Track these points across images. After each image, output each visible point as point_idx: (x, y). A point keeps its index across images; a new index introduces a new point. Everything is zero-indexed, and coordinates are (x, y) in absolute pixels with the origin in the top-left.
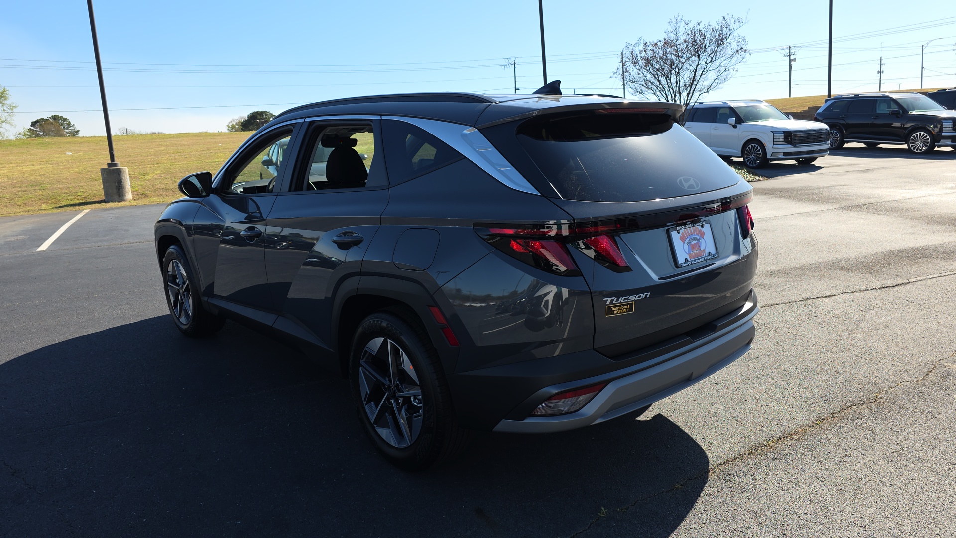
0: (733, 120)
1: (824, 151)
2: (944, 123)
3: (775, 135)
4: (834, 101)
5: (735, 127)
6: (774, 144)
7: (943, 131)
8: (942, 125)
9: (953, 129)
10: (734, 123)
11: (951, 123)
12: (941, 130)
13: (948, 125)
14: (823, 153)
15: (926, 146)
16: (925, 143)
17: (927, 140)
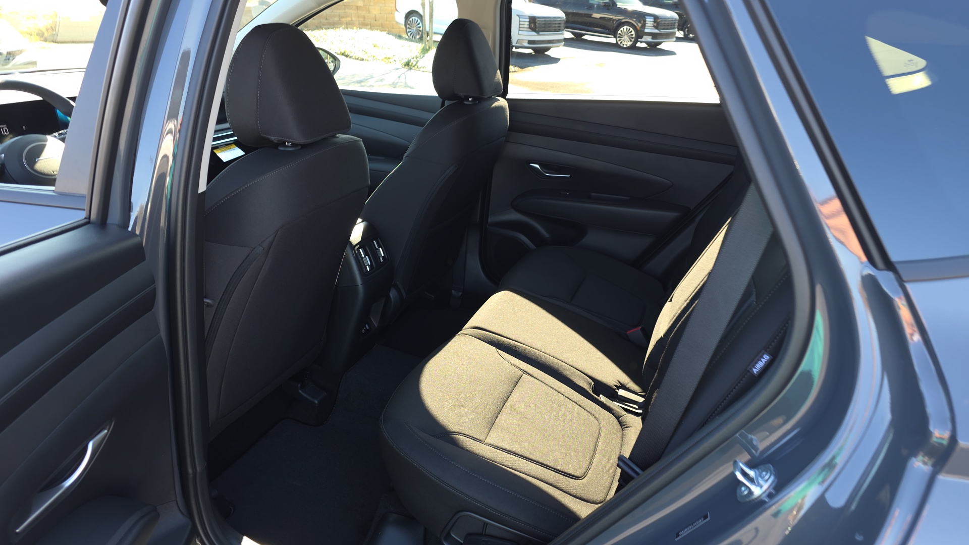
1: (559, 41)
2: (647, 20)
3: (521, 19)
6: (519, 30)
7: (646, 27)
8: (645, 21)
9: (654, 26)
11: (653, 20)
12: (644, 26)
13: (650, 21)
14: (558, 43)
15: (631, 41)
16: (630, 38)
17: (632, 35)
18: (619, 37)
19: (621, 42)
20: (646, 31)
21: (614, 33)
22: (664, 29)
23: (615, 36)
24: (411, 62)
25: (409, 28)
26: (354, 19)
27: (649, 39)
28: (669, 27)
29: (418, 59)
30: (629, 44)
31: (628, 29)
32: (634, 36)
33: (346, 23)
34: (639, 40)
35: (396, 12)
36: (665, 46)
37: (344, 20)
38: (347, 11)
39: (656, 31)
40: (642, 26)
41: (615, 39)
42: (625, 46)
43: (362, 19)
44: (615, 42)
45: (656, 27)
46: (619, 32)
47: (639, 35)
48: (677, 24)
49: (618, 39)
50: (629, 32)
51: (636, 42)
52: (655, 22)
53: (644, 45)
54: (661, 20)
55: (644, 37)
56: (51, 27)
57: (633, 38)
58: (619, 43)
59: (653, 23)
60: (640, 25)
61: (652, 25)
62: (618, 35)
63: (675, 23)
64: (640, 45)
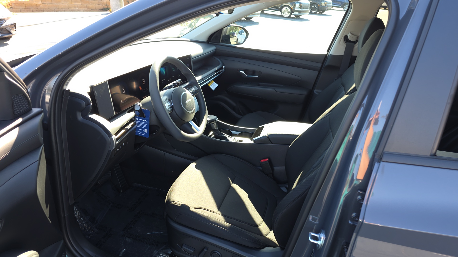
2: (296, 4)
18: (283, 12)
19: (284, 15)
20: (296, 9)
21: (280, 10)
22: (304, 9)
23: (281, 11)
24: (192, 25)
27: (297, 13)
28: (306, 8)
29: (195, 23)
30: (288, 15)
31: (287, 9)
32: (290, 12)
34: (292, 14)
36: (303, 16)
39: (300, 10)
40: (294, 7)
41: (281, 13)
42: (286, 17)
44: (281, 15)
45: (301, 8)
46: (283, 10)
47: (292, 11)
48: (309, 6)
49: (282, 13)
50: (287, 10)
51: (291, 14)
53: (294, 16)
54: (302, 4)
55: (295, 12)
56: (9, 4)
57: (289, 13)
58: (283, 15)
59: (299, 6)
60: (293, 6)
61: (299, 7)
62: (282, 11)
63: (308, 6)
64: (292, 16)
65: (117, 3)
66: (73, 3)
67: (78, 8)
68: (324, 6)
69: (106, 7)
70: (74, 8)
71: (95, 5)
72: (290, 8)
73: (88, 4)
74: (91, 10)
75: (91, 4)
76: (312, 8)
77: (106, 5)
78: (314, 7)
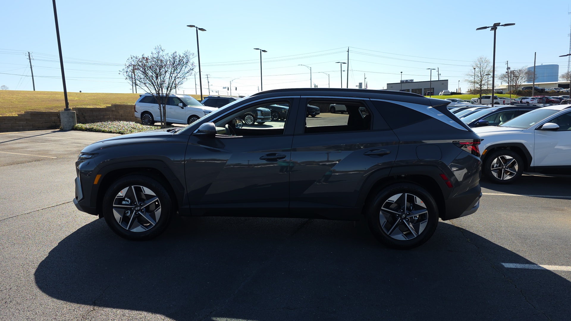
0: (181, 105)
2: (258, 112)
4: (208, 98)
5: (182, 108)
9: (261, 115)
10: (182, 106)
12: (257, 115)
16: (251, 120)
17: (252, 119)
18: (246, 120)
19: (247, 123)
20: (258, 117)
21: (243, 119)
22: (265, 116)
25: (143, 120)
26: (111, 116)
27: (260, 121)
28: (267, 115)
30: (251, 123)
33: (107, 119)
35: (135, 112)
36: (267, 123)
37: (106, 117)
38: (107, 113)
39: (263, 117)
43: (115, 117)
44: (244, 123)
45: (262, 115)
47: (255, 119)
48: (270, 114)
50: (250, 118)
51: (254, 122)
52: (261, 113)
53: (257, 124)
54: (264, 112)
55: (257, 120)
60: (255, 115)
64: (256, 123)
65: (70, 119)
66: (17, 122)
67: (23, 127)
68: (284, 113)
69: (54, 124)
70: (18, 128)
71: (42, 123)
72: (253, 116)
73: (34, 122)
74: (37, 128)
75: (37, 122)
76: (273, 115)
77: (55, 122)
78: (275, 114)
